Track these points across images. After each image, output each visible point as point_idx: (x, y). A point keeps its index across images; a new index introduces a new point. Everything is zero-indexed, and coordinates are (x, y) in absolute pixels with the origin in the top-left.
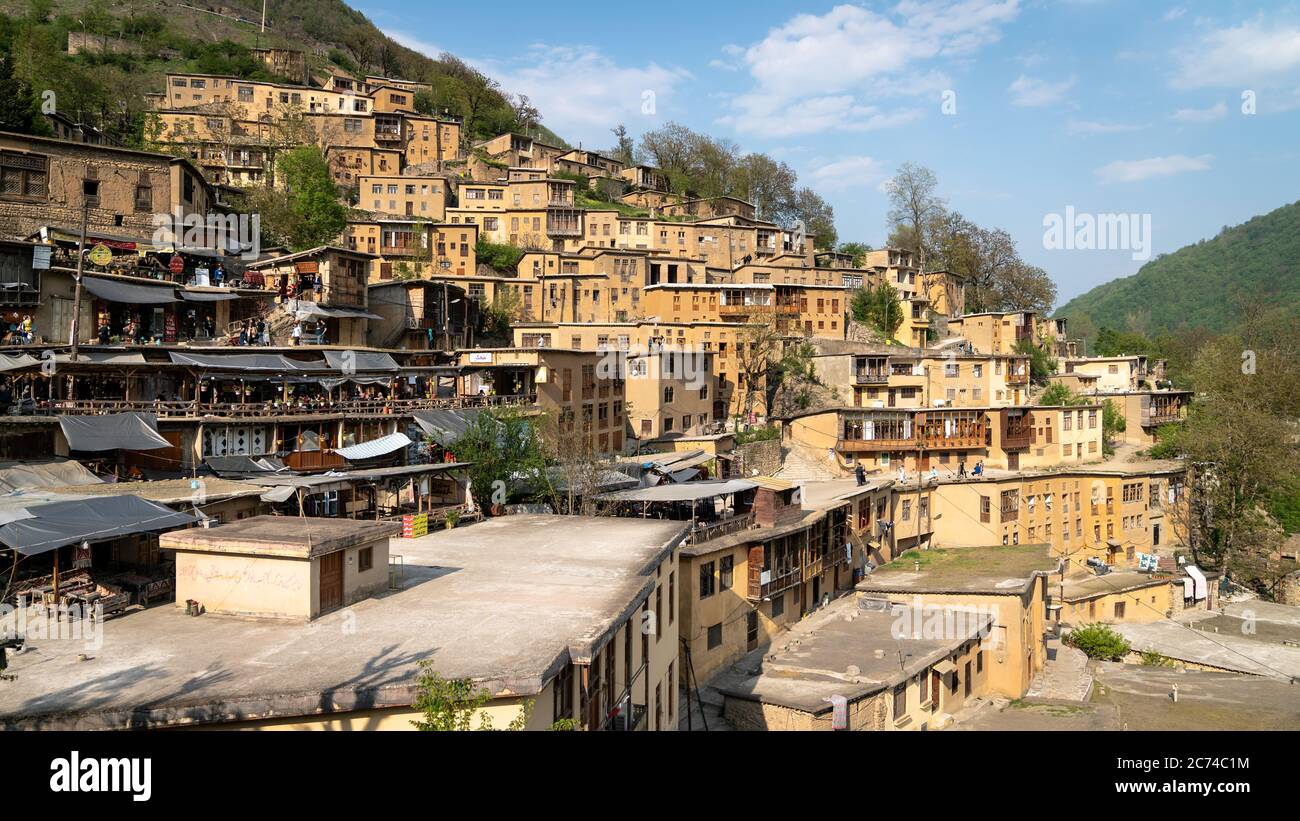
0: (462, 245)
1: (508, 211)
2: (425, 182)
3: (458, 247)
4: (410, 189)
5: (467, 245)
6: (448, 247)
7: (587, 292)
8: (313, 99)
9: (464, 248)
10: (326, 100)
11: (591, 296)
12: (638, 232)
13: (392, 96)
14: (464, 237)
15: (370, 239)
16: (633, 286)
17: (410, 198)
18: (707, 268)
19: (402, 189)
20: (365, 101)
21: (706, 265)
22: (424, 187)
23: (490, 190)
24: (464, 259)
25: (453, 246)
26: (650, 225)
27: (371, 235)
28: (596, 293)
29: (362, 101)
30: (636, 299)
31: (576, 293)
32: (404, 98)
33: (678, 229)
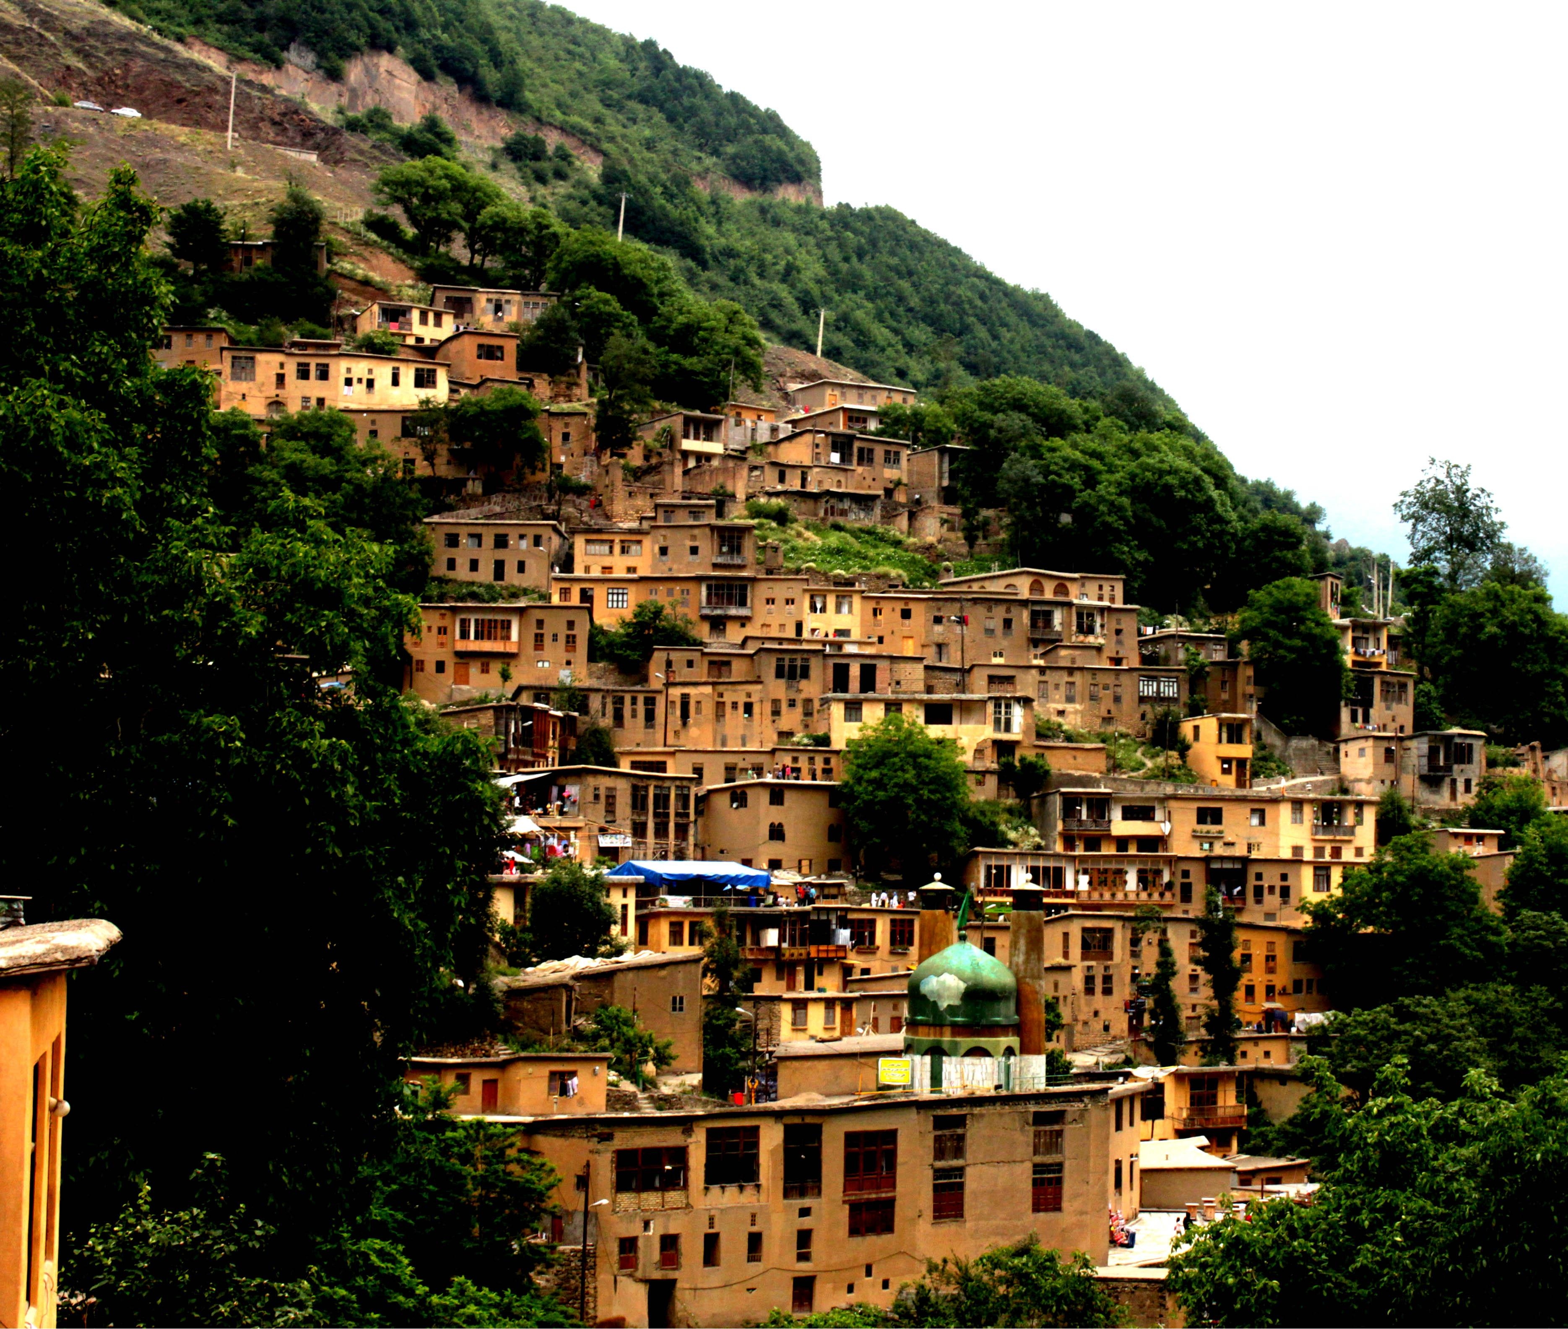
0: (568, 636)
1: (642, 579)
2: (523, 531)
3: (562, 639)
4: (501, 542)
5: (574, 636)
6: (548, 640)
7: (735, 705)
8: (349, 370)
9: (571, 640)
10: (370, 371)
11: (741, 709)
12: (838, 610)
13: (480, 346)
14: (571, 624)
15: (439, 629)
16: (803, 696)
17: (500, 554)
18: (927, 668)
19: (489, 540)
20: (434, 371)
21: (925, 662)
22: (522, 537)
23: (622, 541)
24: (569, 656)
25: (555, 638)
26: (856, 600)
27: (441, 623)
28: (748, 708)
29: (429, 370)
30: (808, 714)
31: (720, 705)
32: (501, 348)
33: (900, 606)
